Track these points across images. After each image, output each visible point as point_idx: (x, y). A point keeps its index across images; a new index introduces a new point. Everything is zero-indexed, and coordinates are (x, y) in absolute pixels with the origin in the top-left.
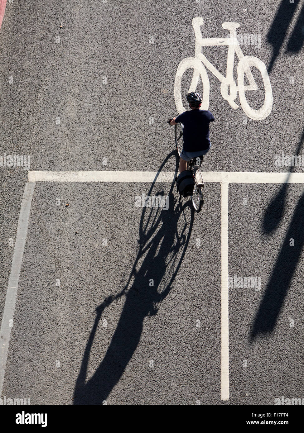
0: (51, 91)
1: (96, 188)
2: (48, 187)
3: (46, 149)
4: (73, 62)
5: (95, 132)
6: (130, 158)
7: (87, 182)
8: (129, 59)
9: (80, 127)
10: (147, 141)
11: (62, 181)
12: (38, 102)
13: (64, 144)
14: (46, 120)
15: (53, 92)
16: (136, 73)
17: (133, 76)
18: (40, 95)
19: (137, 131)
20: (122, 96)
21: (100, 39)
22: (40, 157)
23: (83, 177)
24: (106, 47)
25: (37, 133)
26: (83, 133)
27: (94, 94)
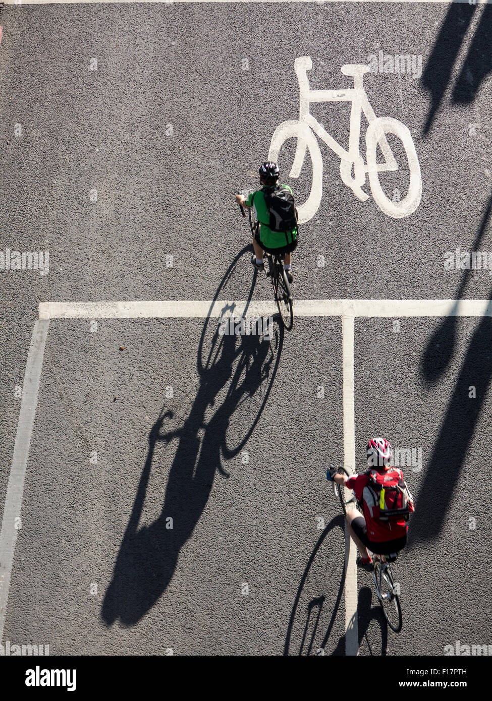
0: (74, 176)
1: (146, 328)
2: (70, 326)
3: (66, 268)
4: (108, 130)
5: (144, 239)
6: (199, 279)
7: (131, 318)
8: (196, 124)
9: (120, 233)
10: (225, 253)
11: (91, 317)
12: (53, 192)
13: (95, 258)
14: (65, 222)
15: (76, 178)
16: (206, 146)
17: (202, 151)
18: (55, 182)
19: (210, 237)
20: (185, 183)
21: (149, 93)
22: (57, 280)
23: (126, 311)
24: (159, 105)
25: (52, 242)
26: (124, 241)
27: (140, 180)
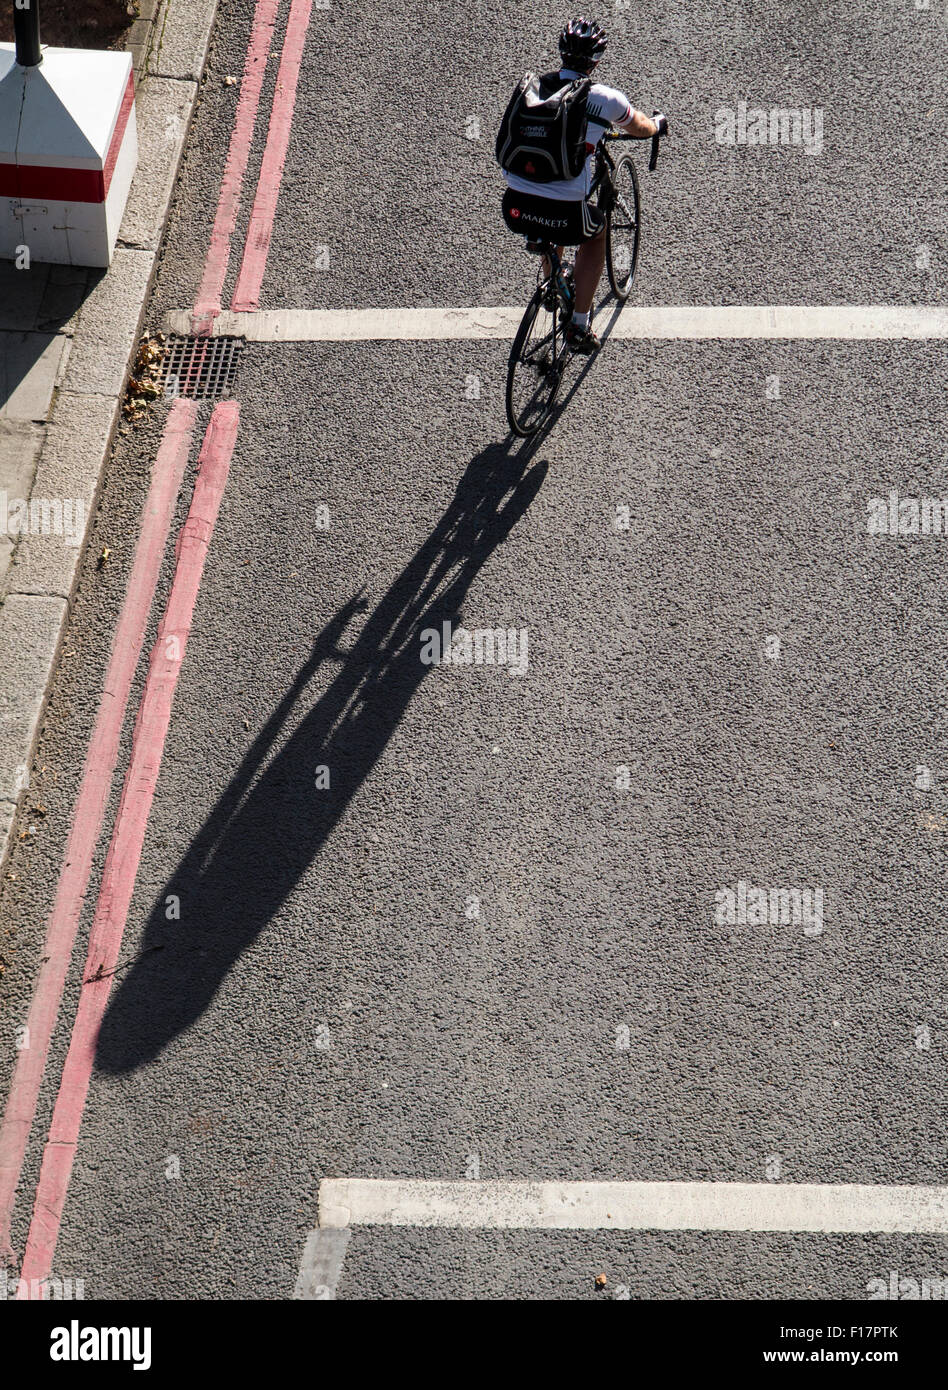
0: (428, 821)
1: (622, 1259)
2: (407, 1249)
3: (399, 1081)
4: (527, 692)
5: (621, 1003)
6: (776, 1121)
7: (580, 1230)
8: (774, 680)
9: (554, 984)
10: (852, 1047)
11: (467, 1224)
12: (369, 867)
13: (481, 1056)
14: (402, 952)
15: (435, 827)
16: (804, 742)
17: (792, 756)
18: (376, 839)
19: (810, 1000)
20: (743, 845)
21: (646, 591)
22: (373, 1116)
23: (566, 1209)
24: (673, 625)
25: (361, 1007)
26: (566, 1008)
27: (615, 834)
